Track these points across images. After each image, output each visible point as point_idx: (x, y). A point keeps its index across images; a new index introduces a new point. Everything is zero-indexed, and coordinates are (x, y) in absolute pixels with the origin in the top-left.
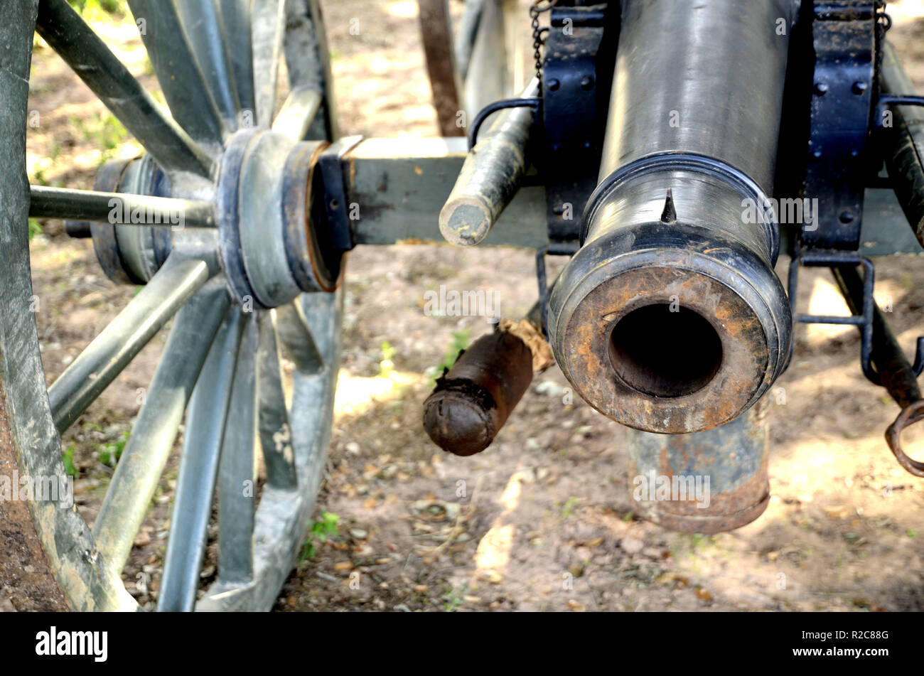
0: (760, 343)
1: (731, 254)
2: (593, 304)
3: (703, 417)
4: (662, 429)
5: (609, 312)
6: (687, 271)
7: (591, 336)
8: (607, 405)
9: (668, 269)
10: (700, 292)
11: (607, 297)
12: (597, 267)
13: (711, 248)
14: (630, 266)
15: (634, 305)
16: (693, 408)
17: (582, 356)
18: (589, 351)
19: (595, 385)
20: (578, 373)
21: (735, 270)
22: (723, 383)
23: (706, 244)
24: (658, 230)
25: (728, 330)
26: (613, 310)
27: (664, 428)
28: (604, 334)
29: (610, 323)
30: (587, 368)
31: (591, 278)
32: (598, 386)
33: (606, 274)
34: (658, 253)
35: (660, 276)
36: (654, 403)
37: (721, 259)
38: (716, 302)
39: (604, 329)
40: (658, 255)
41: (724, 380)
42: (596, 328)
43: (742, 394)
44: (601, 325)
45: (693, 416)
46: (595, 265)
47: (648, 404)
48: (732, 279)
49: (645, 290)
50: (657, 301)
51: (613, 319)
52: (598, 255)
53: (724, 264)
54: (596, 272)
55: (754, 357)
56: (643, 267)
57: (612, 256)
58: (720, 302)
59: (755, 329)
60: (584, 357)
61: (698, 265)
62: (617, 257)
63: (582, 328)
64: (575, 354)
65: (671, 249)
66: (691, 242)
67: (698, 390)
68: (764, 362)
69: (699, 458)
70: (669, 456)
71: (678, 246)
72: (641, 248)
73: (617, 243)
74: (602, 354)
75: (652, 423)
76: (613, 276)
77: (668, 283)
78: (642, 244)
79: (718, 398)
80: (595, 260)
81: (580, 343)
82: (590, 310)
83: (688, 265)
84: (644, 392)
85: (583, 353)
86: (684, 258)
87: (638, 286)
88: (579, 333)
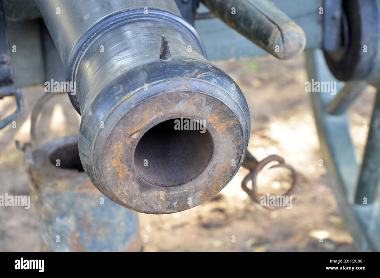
0: (238, 135)
1: (214, 76)
2: (123, 128)
3: (200, 195)
4: (172, 210)
5: (135, 131)
6: (189, 92)
7: (122, 151)
8: (133, 201)
9: (177, 93)
10: (199, 106)
11: (133, 121)
12: (123, 100)
13: (200, 74)
14: (149, 95)
15: (152, 123)
16: (194, 190)
17: (115, 167)
18: (120, 163)
19: (124, 187)
20: (112, 181)
21: (219, 86)
22: (214, 168)
23: (196, 71)
24: (161, 66)
25: (218, 130)
26: (138, 129)
27: (174, 209)
28: (131, 148)
29: (135, 139)
30: (118, 176)
31: (119, 109)
32: (126, 188)
33: (131, 104)
34: (167, 82)
35: (170, 99)
36: (167, 192)
37: (208, 80)
38: (210, 111)
39: (131, 144)
40: (168, 84)
41: (214, 166)
42: (125, 145)
43: (226, 174)
44: (129, 142)
45: (194, 195)
46: (120, 99)
47: (162, 193)
48: (219, 93)
49: (161, 111)
50: (169, 117)
51: (138, 136)
52: (121, 91)
53: (212, 84)
54: (123, 104)
55: (235, 146)
56: (159, 94)
57: (133, 90)
58: (212, 111)
59: (235, 126)
60: (116, 168)
61: (195, 87)
62: (137, 90)
63: (115, 147)
64: (110, 167)
65: (175, 78)
66: (187, 71)
67: (197, 176)
68: (241, 148)
69: (101, 232)
70: (78, 235)
71: (179, 76)
72: (153, 81)
73: (133, 80)
74: (130, 163)
75: (165, 207)
76: (137, 104)
77: (177, 103)
78: (153, 78)
79: (211, 180)
80: (119, 95)
81: (113, 158)
82: (120, 132)
83: (189, 88)
84: (159, 186)
85: (115, 165)
86: (185, 83)
87: (156, 109)
88: (113, 151)
